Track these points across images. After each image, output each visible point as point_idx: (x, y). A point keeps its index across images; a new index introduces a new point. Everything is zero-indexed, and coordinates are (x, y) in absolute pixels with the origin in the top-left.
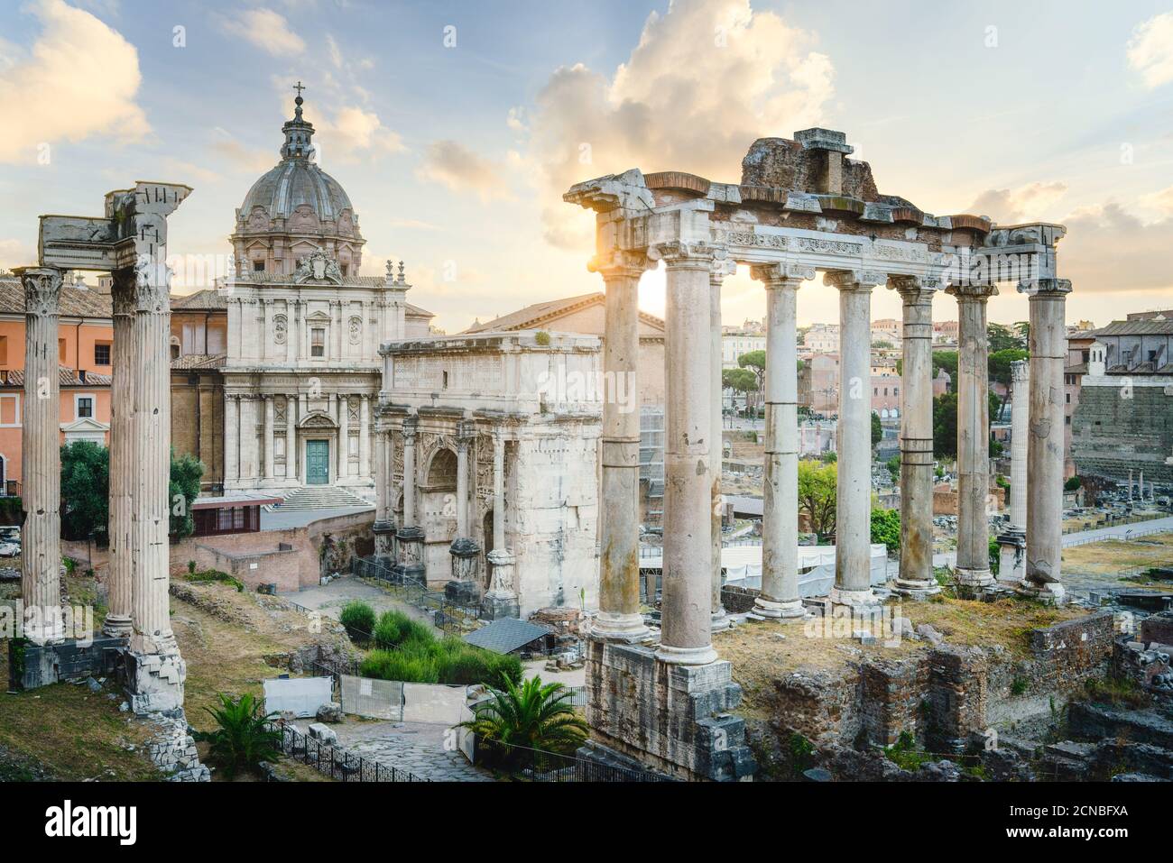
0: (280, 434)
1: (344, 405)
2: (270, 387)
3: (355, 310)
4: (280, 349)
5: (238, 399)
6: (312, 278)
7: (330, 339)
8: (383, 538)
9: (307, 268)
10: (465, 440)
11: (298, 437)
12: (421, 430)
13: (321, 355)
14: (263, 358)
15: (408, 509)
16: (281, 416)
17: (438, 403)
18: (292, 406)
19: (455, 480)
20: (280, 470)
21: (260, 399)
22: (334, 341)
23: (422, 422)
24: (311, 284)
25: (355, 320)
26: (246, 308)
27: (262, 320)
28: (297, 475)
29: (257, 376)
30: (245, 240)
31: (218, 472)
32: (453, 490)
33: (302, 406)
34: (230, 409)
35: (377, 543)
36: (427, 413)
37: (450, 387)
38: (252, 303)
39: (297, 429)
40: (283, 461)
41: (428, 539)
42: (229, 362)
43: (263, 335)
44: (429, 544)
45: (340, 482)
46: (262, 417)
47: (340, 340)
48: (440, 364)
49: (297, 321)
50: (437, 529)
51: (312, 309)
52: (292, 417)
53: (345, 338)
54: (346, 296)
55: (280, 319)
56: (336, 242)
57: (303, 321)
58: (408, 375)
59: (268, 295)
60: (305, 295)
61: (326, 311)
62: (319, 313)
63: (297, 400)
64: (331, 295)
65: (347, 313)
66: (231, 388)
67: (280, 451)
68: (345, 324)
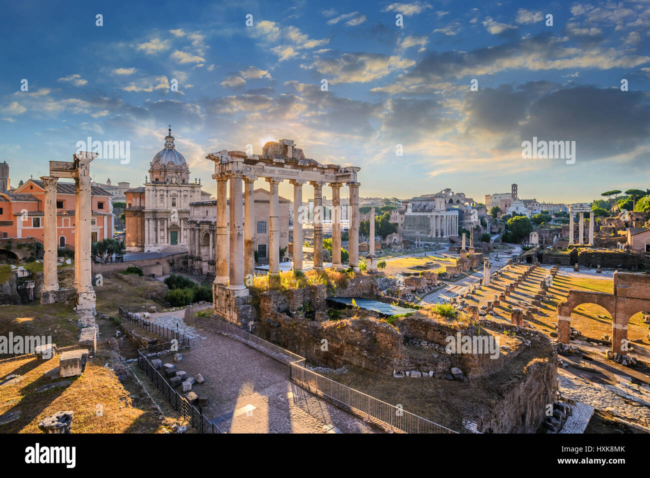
0: (162, 230)
1: (182, 221)
2: (159, 216)
3: (186, 193)
4: (162, 204)
5: (148, 220)
6: (172, 183)
7: (177, 201)
8: (191, 260)
9: (170, 180)
10: (212, 230)
11: (168, 231)
12: (200, 228)
13: (175, 206)
14: (156, 207)
15: (197, 252)
16: (162, 224)
17: (205, 220)
18: (166, 221)
19: (209, 242)
20: (162, 241)
21: (155, 219)
22: (179, 202)
23: (201, 226)
24: (171, 185)
25: (185, 196)
26: (151, 192)
27: (156, 196)
28: (168, 242)
29: (155, 212)
30: (152, 172)
31: (143, 242)
32: (209, 245)
33: (169, 222)
34: (146, 223)
35: (189, 262)
36: (202, 222)
37: (208, 215)
38: (153, 191)
39: (167, 228)
40: (163, 238)
41: (203, 260)
42: (146, 208)
43: (156, 200)
44: (204, 261)
45: (181, 244)
46: (156, 224)
47: (181, 202)
48: (206, 208)
49: (167, 196)
50: (206, 257)
51: (172, 192)
52: (166, 225)
53: (182, 201)
54: (182, 189)
55: (162, 195)
56: (181, 173)
57: (169, 196)
58: (197, 212)
59: (158, 188)
60: (169, 188)
61: (176, 193)
62: (174, 194)
63: (167, 220)
64: (178, 188)
65: (182, 194)
66: (147, 216)
67: (162, 235)
68: (182, 197)
